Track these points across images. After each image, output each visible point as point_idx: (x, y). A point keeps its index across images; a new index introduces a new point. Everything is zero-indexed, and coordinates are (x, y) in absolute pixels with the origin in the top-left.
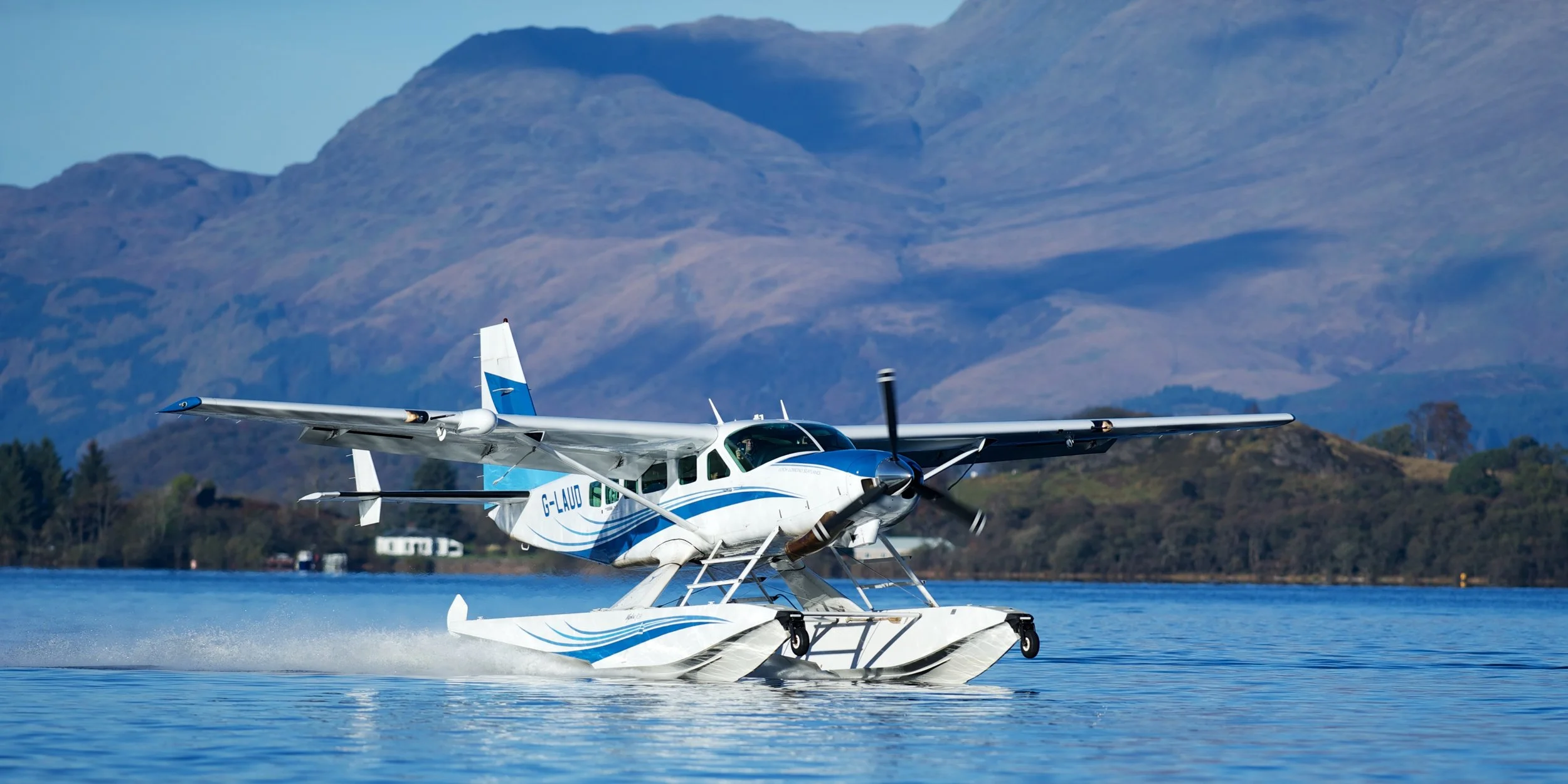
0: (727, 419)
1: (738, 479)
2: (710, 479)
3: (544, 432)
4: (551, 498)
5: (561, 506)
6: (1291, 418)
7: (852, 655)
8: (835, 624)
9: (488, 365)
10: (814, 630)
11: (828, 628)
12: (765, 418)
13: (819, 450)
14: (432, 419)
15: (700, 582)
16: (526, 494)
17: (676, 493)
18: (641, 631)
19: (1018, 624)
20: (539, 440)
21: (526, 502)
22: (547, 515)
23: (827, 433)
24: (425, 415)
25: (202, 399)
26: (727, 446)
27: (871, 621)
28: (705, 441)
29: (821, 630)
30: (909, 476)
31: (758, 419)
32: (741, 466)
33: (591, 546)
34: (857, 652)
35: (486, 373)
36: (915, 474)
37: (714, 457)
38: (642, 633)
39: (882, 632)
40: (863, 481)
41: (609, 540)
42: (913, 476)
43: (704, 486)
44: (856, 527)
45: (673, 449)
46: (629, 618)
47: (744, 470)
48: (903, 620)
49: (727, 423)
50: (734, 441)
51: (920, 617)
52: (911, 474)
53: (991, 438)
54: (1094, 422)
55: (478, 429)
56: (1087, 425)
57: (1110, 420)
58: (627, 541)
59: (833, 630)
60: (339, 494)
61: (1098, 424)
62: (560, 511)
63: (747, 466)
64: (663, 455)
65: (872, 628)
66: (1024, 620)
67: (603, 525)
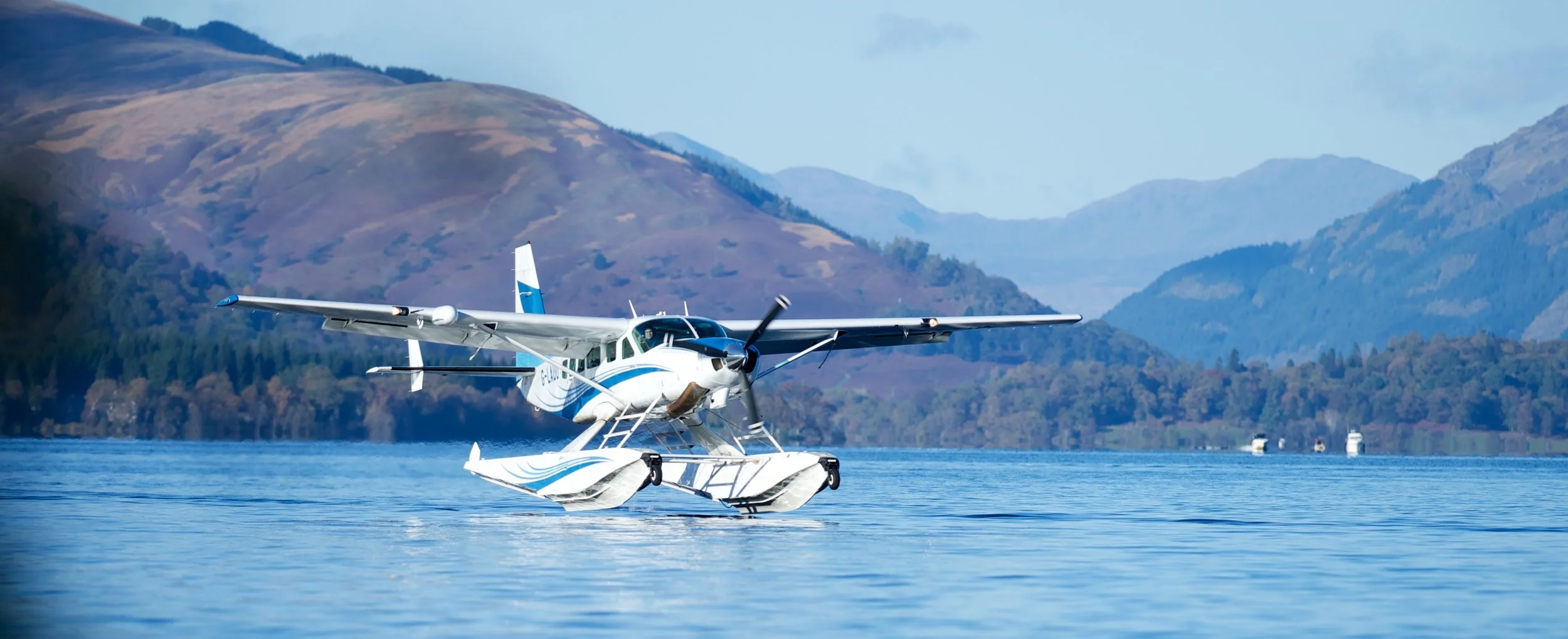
0: (639, 315)
1: (640, 358)
2: (623, 358)
3: (497, 323)
4: (545, 373)
5: (550, 379)
6: (1079, 317)
7: (731, 486)
8: (725, 464)
9: (519, 277)
10: (713, 468)
11: (721, 466)
12: (666, 314)
13: (695, 337)
14: (412, 313)
15: (615, 431)
16: (533, 370)
17: (606, 369)
18: (565, 468)
19: (826, 465)
20: (493, 329)
21: (534, 375)
22: (543, 384)
23: (709, 326)
24: (407, 310)
25: (239, 296)
26: (634, 334)
27: (742, 463)
28: (621, 331)
29: (717, 469)
30: (743, 356)
31: (661, 315)
32: (641, 348)
33: (561, 408)
34: (733, 484)
35: (519, 282)
36: (749, 356)
37: (626, 343)
38: (565, 469)
39: (749, 469)
40: (713, 360)
41: (572, 402)
42: (747, 356)
43: (621, 364)
44: (712, 393)
45: (604, 337)
46: (561, 458)
47: (643, 351)
48: (760, 462)
49: (640, 318)
50: (641, 328)
51: (770, 459)
52: (745, 354)
53: (842, 332)
54: (924, 320)
55: (442, 320)
56: (917, 321)
57: (937, 318)
58: (579, 403)
59: (724, 468)
60: (391, 368)
61: (927, 321)
62: (549, 382)
63: (645, 348)
64: (598, 341)
65: (744, 466)
66: (831, 462)
67: (567, 392)
